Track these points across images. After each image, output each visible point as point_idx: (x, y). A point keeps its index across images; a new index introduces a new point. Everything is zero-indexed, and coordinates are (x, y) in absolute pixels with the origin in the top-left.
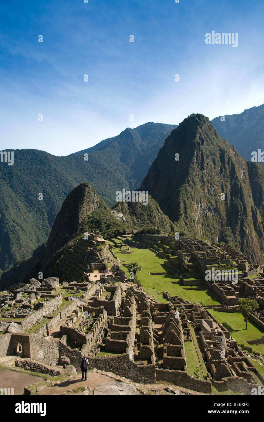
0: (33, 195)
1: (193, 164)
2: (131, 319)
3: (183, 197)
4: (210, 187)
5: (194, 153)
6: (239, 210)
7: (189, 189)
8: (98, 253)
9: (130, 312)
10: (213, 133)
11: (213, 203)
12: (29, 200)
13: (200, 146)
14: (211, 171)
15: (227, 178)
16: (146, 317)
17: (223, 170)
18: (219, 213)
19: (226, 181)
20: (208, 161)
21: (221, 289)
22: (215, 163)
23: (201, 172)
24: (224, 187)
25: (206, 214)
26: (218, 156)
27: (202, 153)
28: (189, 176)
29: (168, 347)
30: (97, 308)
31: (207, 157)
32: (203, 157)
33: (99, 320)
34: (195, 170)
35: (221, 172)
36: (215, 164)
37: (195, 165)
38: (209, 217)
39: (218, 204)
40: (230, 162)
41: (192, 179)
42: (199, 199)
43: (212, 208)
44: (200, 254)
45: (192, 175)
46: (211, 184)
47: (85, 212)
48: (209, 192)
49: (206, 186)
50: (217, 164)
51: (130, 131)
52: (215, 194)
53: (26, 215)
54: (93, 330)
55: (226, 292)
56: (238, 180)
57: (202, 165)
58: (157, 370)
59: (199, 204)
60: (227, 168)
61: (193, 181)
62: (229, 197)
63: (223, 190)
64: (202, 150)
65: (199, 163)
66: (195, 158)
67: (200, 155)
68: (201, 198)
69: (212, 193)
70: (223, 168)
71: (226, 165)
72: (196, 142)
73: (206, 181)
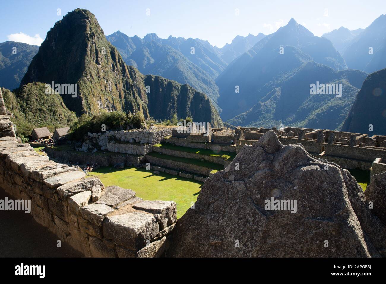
1: (88, 56)
3: (84, 92)
4: (106, 83)
5: (88, 46)
6: (133, 107)
7: (89, 84)
11: (111, 100)
13: (92, 39)
14: (106, 67)
15: (119, 76)
17: (115, 68)
19: (118, 78)
20: (102, 56)
22: (107, 60)
23: (96, 66)
24: (118, 85)
26: (110, 53)
27: (96, 47)
28: (86, 69)
31: (101, 52)
32: (97, 51)
34: (91, 64)
35: (113, 70)
37: (90, 59)
39: (115, 102)
40: (121, 60)
41: (90, 73)
43: (109, 106)
45: (89, 68)
46: (107, 81)
48: (105, 89)
49: (103, 83)
50: (109, 61)
52: (111, 91)
57: (97, 60)
59: (99, 101)
60: (118, 66)
61: (91, 76)
62: (123, 96)
63: (117, 88)
64: (95, 44)
65: (93, 57)
66: (89, 51)
67: (94, 49)
68: (100, 94)
69: (108, 90)
70: (115, 66)
71: (118, 64)
72: (88, 35)
73: (102, 77)
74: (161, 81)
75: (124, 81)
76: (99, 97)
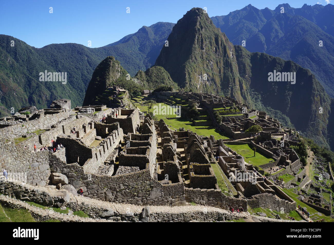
0: (74, 77)
1: (195, 45)
2: (151, 136)
3: (188, 70)
4: (208, 63)
5: (196, 37)
6: (229, 80)
7: (193, 64)
8: (120, 101)
9: (150, 129)
10: (209, 22)
11: (211, 75)
12: (71, 81)
13: (200, 31)
14: (209, 51)
15: (221, 57)
16: (168, 137)
17: (217, 50)
18: (215, 83)
20: (206, 43)
21: (229, 126)
23: (201, 51)
24: (219, 63)
25: (206, 83)
26: (214, 39)
27: (202, 37)
28: (192, 54)
29: (194, 166)
30: (110, 125)
31: (205, 40)
32: (202, 40)
33: (112, 135)
34: (197, 49)
35: (216, 52)
36: (211, 46)
37: (197, 46)
38: (208, 85)
39: (214, 76)
40: (223, 44)
41: (195, 56)
42: (200, 71)
43: (210, 79)
44: (208, 101)
45: (194, 53)
46: (209, 61)
47: (111, 79)
48: (207, 67)
49: (205, 63)
50: (213, 45)
51: (145, 28)
52: (212, 68)
53: (69, 92)
54: (103, 144)
55: (233, 129)
56: (228, 58)
57: (202, 46)
58: (186, 189)
59: (200, 76)
60: (221, 49)
61: (195, 58)
62: (222, 71)
63: (218, 66)
64: (202, 35)
65: (199, 44)
66: (196, 40)
67: (200, 38)
68: (201, 71)
69: (210, 68)
70: (218, 49)
71: (220, 47)
72: (197, 29)
73: (205, 58)
74: (266, 58)
75: (224, 60)
76: (200, 73)
